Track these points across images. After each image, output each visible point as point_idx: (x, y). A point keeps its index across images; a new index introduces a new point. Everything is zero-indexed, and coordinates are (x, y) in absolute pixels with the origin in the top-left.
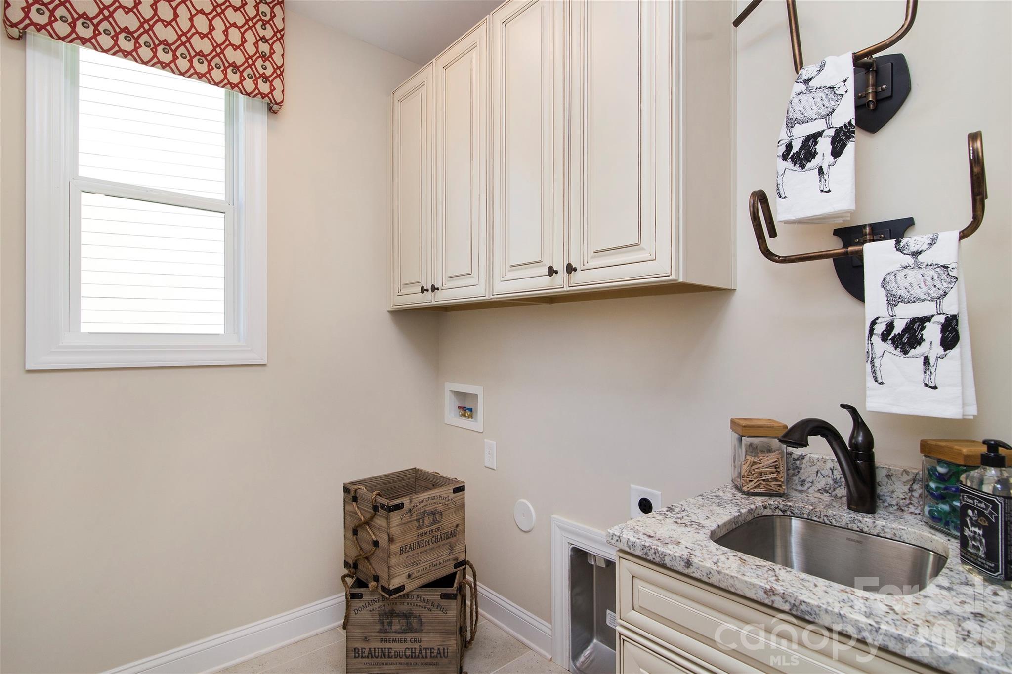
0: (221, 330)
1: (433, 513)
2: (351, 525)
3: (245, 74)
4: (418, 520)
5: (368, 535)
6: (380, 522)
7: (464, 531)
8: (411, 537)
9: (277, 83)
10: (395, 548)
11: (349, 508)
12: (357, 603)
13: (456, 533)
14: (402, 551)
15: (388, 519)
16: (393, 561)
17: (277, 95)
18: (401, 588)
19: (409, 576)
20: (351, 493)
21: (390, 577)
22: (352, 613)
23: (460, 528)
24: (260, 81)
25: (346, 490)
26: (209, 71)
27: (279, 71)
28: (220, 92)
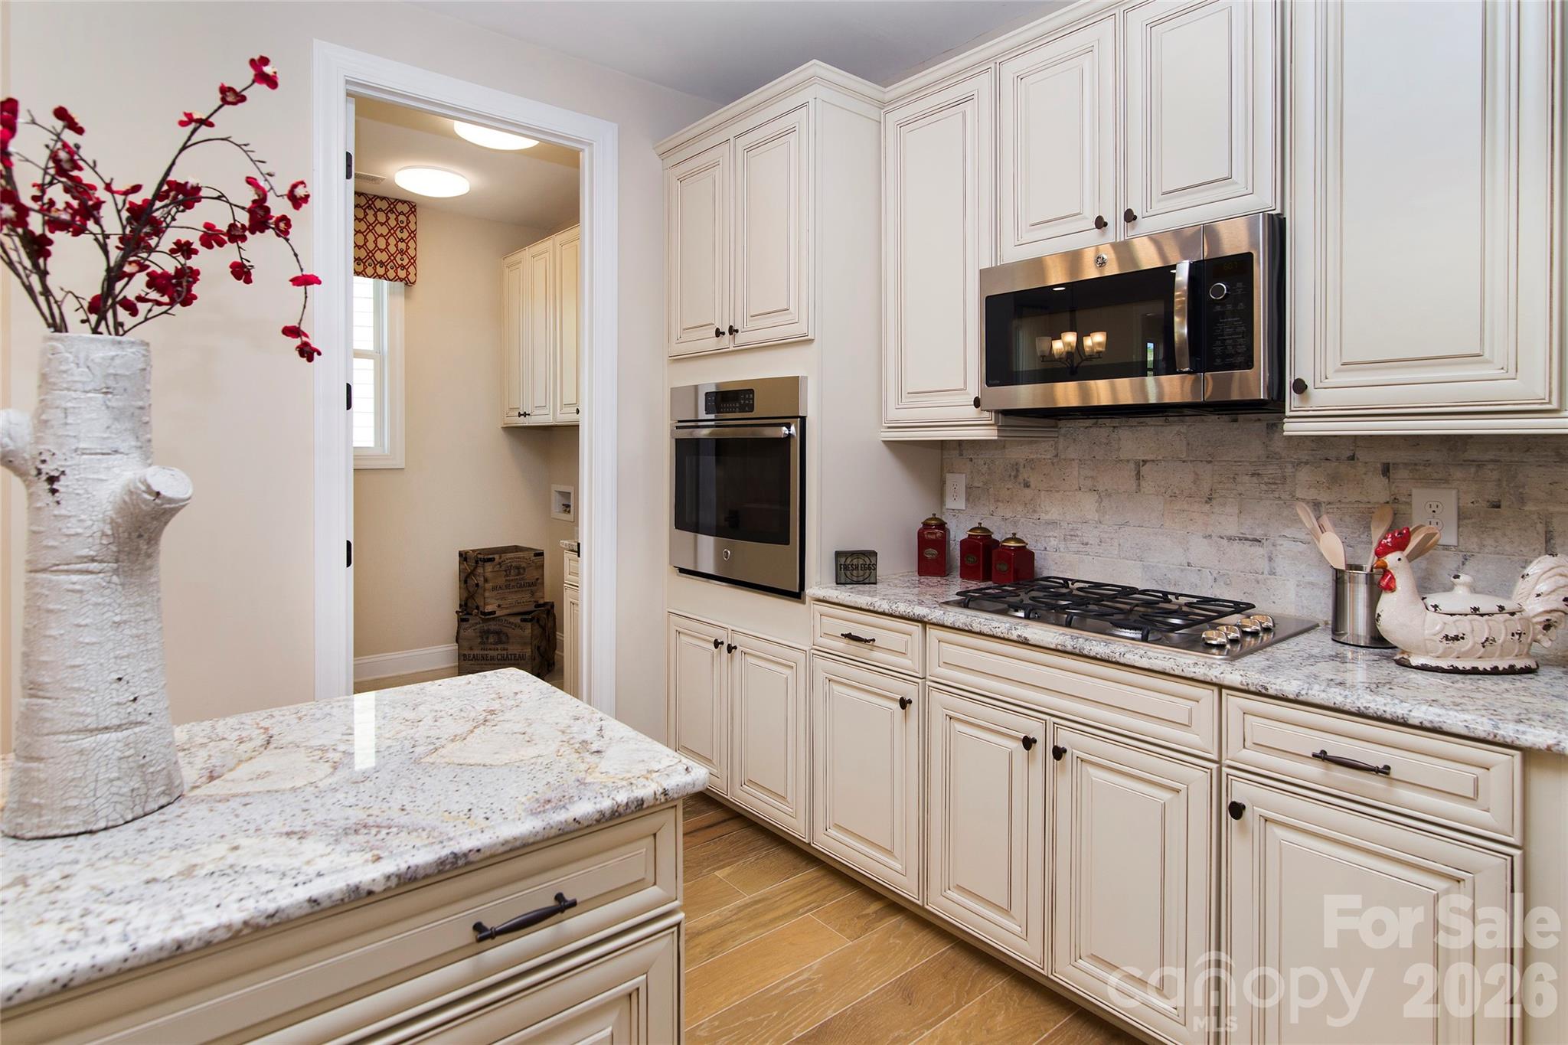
0: (371, 444)
1: (518, 568)
2: (463, 579)
3: (389, 267)
4: (506, 571)
5: (473, 581)
6: (480, 570)
7: (543, 583)
8: (501, 581)
9: (411, 269)
10: (488, 586)
11: (462, 567)
12: (465, 625)
13: (537, 583)
14: (494, 589)
15: (484, 567)
16: (487, 594)
17: (411, 278)
18: (493, 613)
19: (499, 606)
20: (463, 556)
21: (485, 604)
22: (462, 631)
23: (539, 581)
24: (399, 270)
25: (461, 554)
26: (364, 269)
27: (413, 261)
28: (371, 281)
